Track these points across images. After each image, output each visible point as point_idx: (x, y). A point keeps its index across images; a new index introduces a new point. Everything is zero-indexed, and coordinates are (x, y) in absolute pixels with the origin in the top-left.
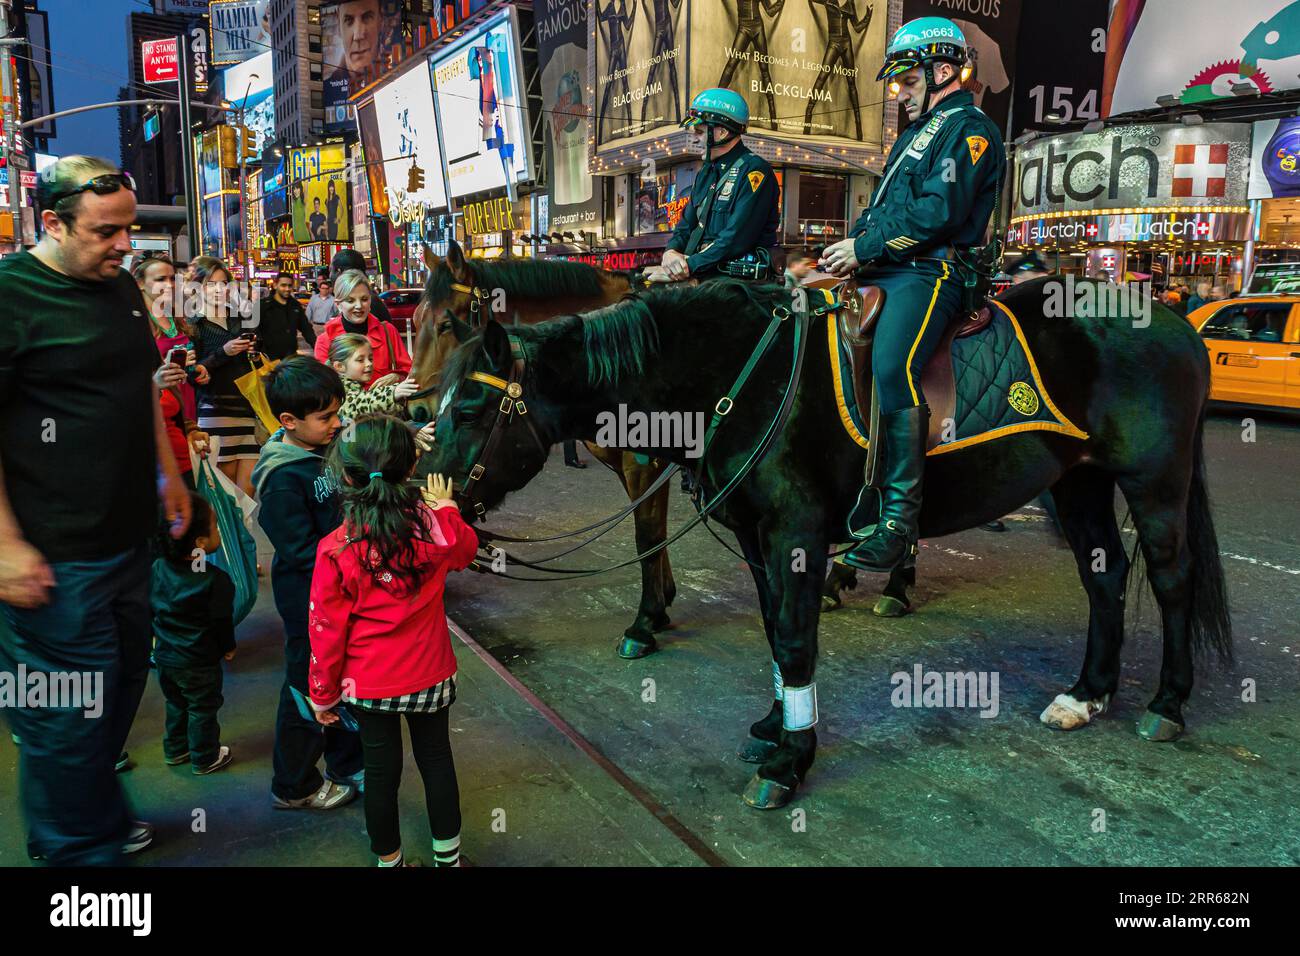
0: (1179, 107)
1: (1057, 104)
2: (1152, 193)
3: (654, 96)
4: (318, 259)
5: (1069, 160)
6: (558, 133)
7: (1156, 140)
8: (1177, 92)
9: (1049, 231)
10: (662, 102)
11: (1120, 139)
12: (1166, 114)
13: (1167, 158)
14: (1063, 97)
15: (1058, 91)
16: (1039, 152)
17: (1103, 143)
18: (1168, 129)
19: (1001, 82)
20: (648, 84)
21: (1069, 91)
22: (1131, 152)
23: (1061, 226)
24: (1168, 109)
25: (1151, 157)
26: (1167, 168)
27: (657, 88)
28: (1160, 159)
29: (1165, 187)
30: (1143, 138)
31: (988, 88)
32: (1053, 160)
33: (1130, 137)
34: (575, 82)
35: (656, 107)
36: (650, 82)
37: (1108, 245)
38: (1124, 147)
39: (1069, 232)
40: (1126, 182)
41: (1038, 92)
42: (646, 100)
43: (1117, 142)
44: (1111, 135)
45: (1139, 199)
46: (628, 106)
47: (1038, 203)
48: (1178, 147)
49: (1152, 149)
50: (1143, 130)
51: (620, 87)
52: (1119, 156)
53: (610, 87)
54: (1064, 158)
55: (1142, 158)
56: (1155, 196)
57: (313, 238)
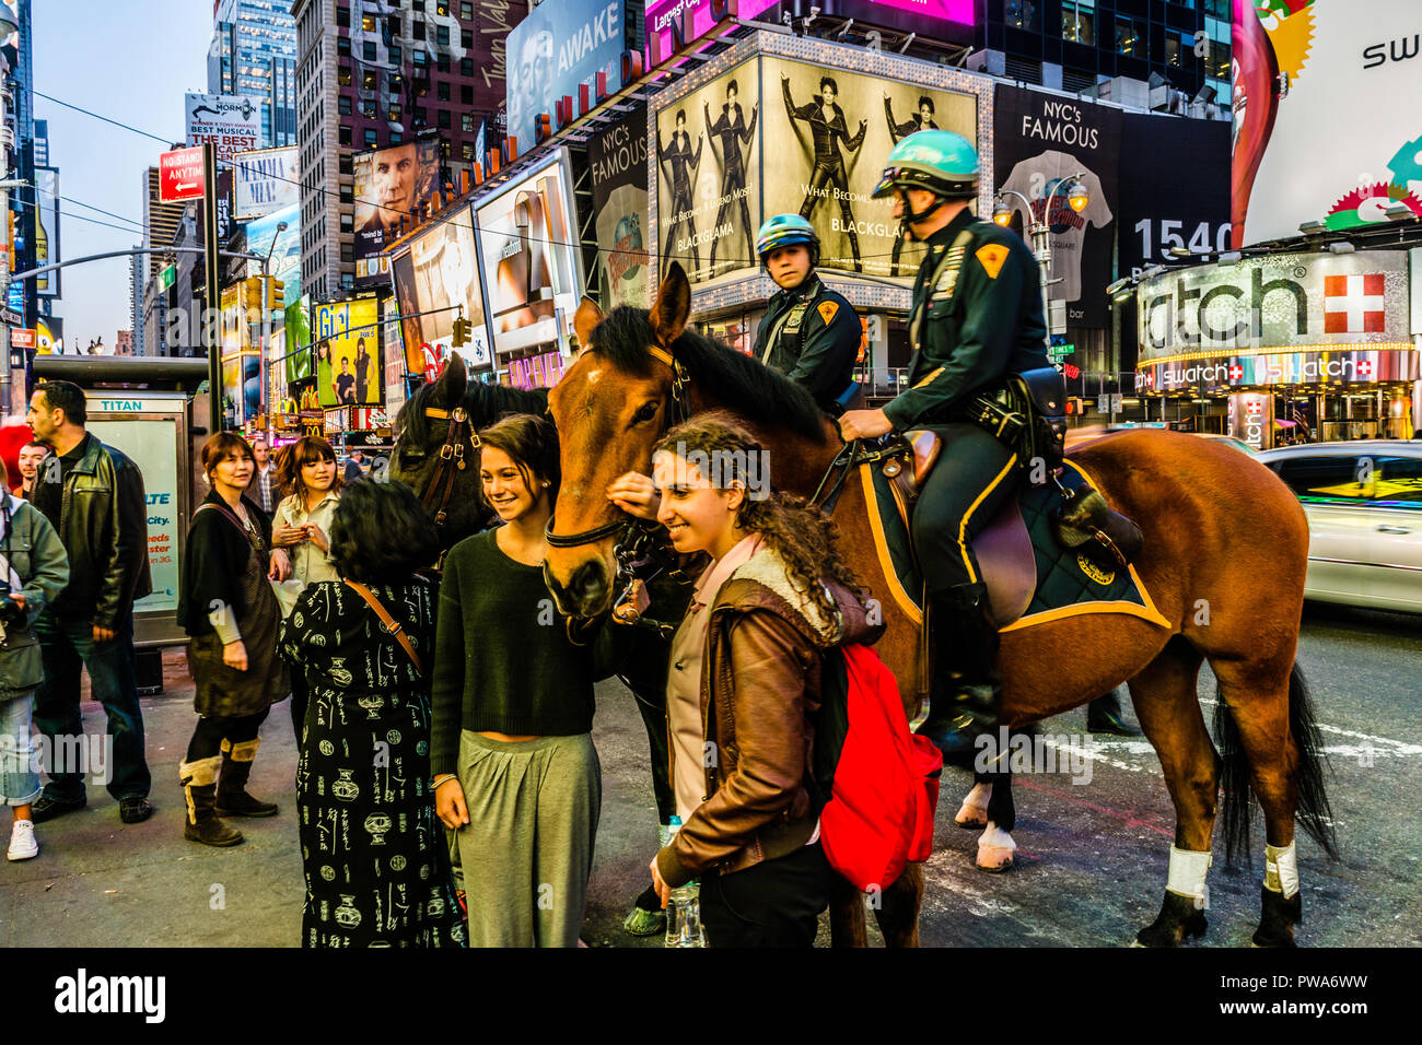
0: (1324, 234)
1: (1166, 238)
2: (1302, 330)
3: (725, 238)
4: (346, 423)
5: (1202, 295)
6: (615, 280)
7: (1301, 271)
8: (1319, 215)
9: (1186, 375)
10: (734, 244)
11: (1260, 270)
12: (1311, 242)
13: (1315, 291)
14: (1172, 231)
15: (1166, 224)
16: (1168, 286)
17: (1240, 275)
18: (1313, 259)
19: (1105, 217)
20: (718, 225)
21: (1178, 224)
22: (1274, 285)
23: (1199, 369)
24: (1311, 237)
25: (1297, 290)
26: (1317, 302)
27: (727, 229)
28: (1308, 292)
29: (1316, 323)
30: (1286, 270)
31: (1090, 223)
32: (1184, 296)
33: (1273, 268)
34: (634, 224)
35: (726, 249)
36: (721, 221)
37: (1253, 388)
38: (1265, 280)
39: (1212, 374)
40: (1271, 318)
41: (1144, 226)
42: (715, 243)
43: (1258, 274)
44: (1249, 266)
45: (1288, 335)
46: (695, 249)
47: (1170, 343)
48: (1327, 278)
49: (1298, 281)
50: (1288, 260)
51: (686, 229)
52: (1261, 289)
53: (674, 230)
54: (1196, 293)
55: (1287, 291)
56: (1305, 332)
57: (341, 402)
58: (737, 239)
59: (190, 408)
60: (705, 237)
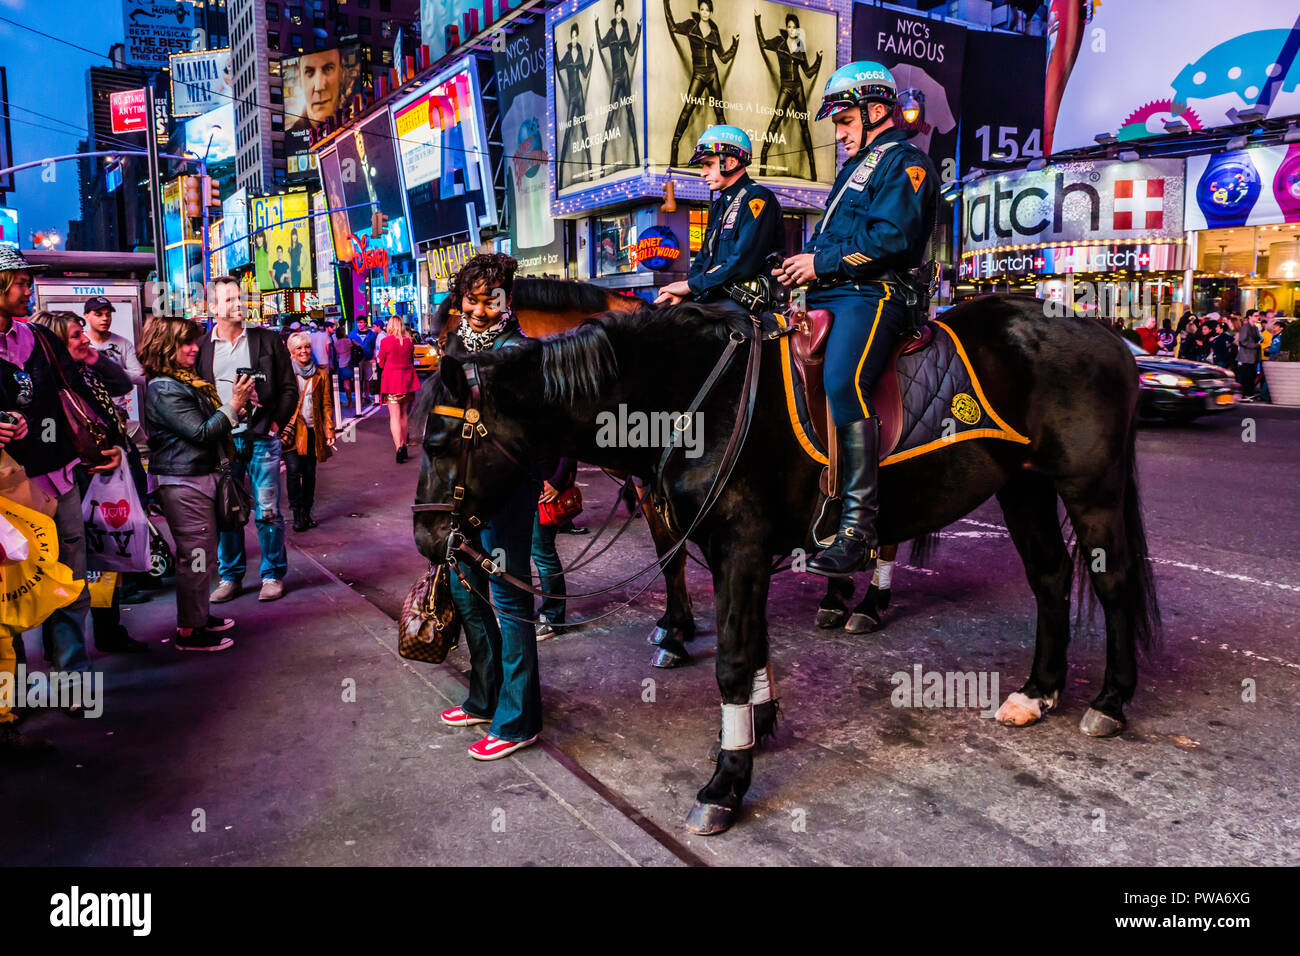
0: (1116, 144)
1: (1002, 143)
2: (1095, 227)
3: (613, 141)
4: (282, 306)
5: (1014, 196)
7: (1096, 176)
8: (1114, 130)
9: (999, 265)
10: (621, 147)
11: (1062, 175)
12: (1105, 150)
13: (1106, 193)
14: (1008, 136)
15: (1003, 130)
16: (986, 188)
17: (1045, 178)
18: (1106, 165)
19: (949, 124)
20: (607, 129)
21: (1014, 130)
22: (1073, 188)
23: (1010, 260)
24: (1106, 146)
25: (1092, 192)
26: (1108, 203)
27: (615, 133)
28: (1100, 195)
29: (1106, 221)
30: (1083, 174)
31: (936, 129)
32: (999, 196)
33: (1072, 173)
34: (534, 127)
35: (615, 152)
36: (609, 126)
37: (1055, 277)
38: (1066, 183)
39: (1019, 265)
40: (1070, 216)
41: (984, 132)
42: (605, 145)
43: (1060, 178)
44: (1054, 171)
45: (1083, 231)
46: (587, 151)
47: (987, 238)
48: (1117, 183)
49: (1093, 185)
50: (1085, 167)
51: (579, 133)
52: (1063, 191)
53: (569, 132)
54: (1009, 194)
55: (1083, 193)
56: (1097, 229)
57: (277, 286)
58: (624, 142)
59: (142, 292)
60: (596, 139)
